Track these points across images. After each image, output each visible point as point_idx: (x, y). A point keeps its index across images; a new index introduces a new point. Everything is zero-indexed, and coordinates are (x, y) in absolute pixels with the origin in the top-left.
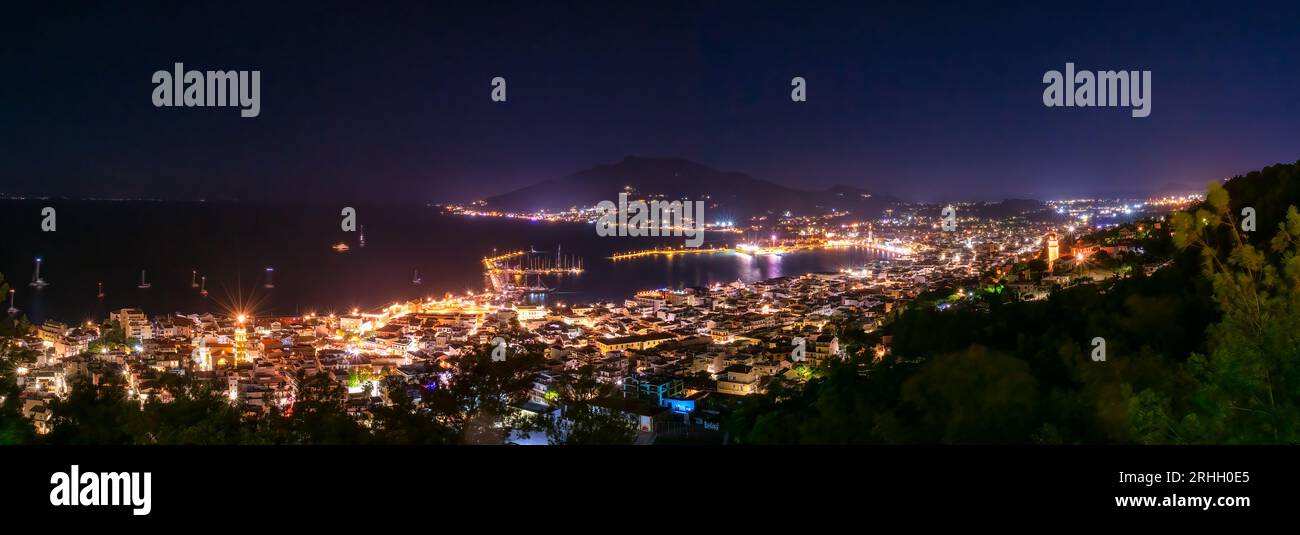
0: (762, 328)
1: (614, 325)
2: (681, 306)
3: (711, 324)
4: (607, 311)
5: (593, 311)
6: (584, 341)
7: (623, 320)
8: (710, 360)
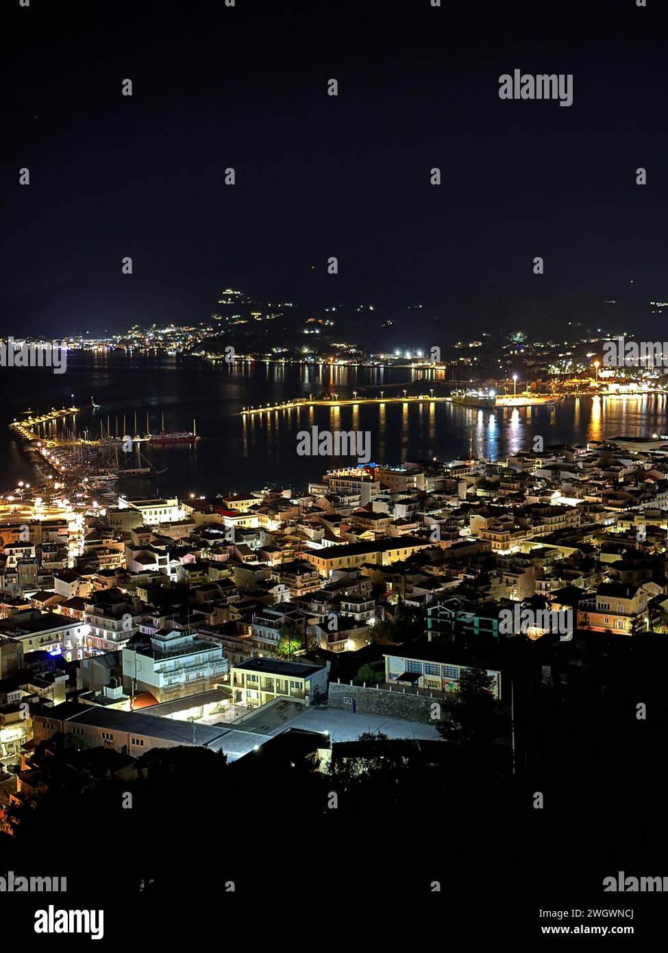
0: (567, 529)
1: (314, 525)
2: (409, 493)
3: (477, 520)
4: (286, 502)
5: (263, 504)
6: (276, 554)
7: (325, 517)
8: (511, 579)
